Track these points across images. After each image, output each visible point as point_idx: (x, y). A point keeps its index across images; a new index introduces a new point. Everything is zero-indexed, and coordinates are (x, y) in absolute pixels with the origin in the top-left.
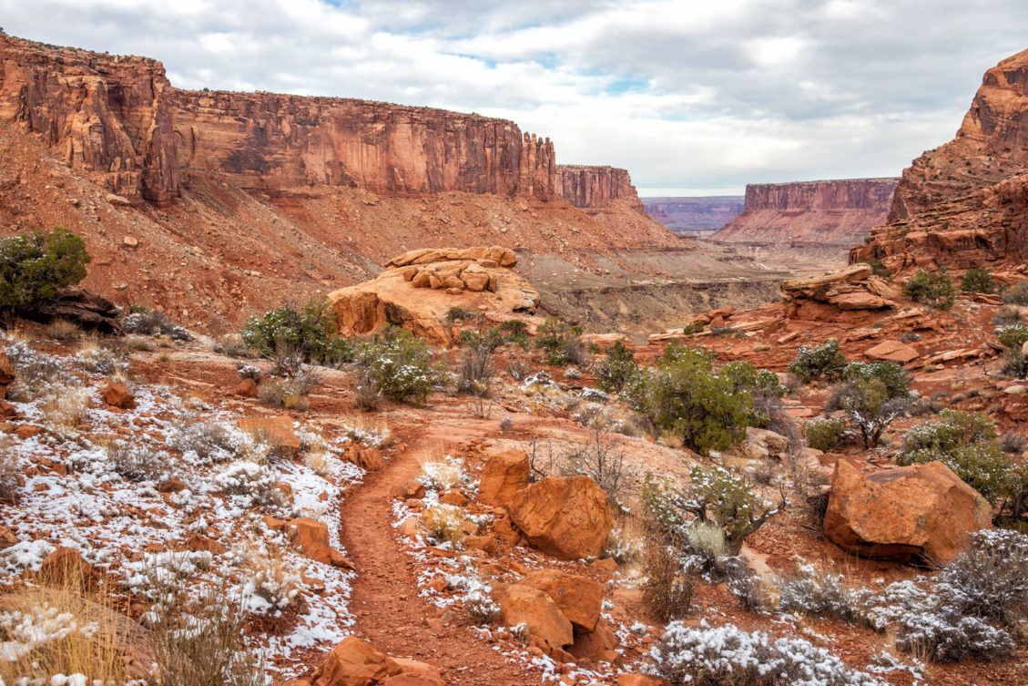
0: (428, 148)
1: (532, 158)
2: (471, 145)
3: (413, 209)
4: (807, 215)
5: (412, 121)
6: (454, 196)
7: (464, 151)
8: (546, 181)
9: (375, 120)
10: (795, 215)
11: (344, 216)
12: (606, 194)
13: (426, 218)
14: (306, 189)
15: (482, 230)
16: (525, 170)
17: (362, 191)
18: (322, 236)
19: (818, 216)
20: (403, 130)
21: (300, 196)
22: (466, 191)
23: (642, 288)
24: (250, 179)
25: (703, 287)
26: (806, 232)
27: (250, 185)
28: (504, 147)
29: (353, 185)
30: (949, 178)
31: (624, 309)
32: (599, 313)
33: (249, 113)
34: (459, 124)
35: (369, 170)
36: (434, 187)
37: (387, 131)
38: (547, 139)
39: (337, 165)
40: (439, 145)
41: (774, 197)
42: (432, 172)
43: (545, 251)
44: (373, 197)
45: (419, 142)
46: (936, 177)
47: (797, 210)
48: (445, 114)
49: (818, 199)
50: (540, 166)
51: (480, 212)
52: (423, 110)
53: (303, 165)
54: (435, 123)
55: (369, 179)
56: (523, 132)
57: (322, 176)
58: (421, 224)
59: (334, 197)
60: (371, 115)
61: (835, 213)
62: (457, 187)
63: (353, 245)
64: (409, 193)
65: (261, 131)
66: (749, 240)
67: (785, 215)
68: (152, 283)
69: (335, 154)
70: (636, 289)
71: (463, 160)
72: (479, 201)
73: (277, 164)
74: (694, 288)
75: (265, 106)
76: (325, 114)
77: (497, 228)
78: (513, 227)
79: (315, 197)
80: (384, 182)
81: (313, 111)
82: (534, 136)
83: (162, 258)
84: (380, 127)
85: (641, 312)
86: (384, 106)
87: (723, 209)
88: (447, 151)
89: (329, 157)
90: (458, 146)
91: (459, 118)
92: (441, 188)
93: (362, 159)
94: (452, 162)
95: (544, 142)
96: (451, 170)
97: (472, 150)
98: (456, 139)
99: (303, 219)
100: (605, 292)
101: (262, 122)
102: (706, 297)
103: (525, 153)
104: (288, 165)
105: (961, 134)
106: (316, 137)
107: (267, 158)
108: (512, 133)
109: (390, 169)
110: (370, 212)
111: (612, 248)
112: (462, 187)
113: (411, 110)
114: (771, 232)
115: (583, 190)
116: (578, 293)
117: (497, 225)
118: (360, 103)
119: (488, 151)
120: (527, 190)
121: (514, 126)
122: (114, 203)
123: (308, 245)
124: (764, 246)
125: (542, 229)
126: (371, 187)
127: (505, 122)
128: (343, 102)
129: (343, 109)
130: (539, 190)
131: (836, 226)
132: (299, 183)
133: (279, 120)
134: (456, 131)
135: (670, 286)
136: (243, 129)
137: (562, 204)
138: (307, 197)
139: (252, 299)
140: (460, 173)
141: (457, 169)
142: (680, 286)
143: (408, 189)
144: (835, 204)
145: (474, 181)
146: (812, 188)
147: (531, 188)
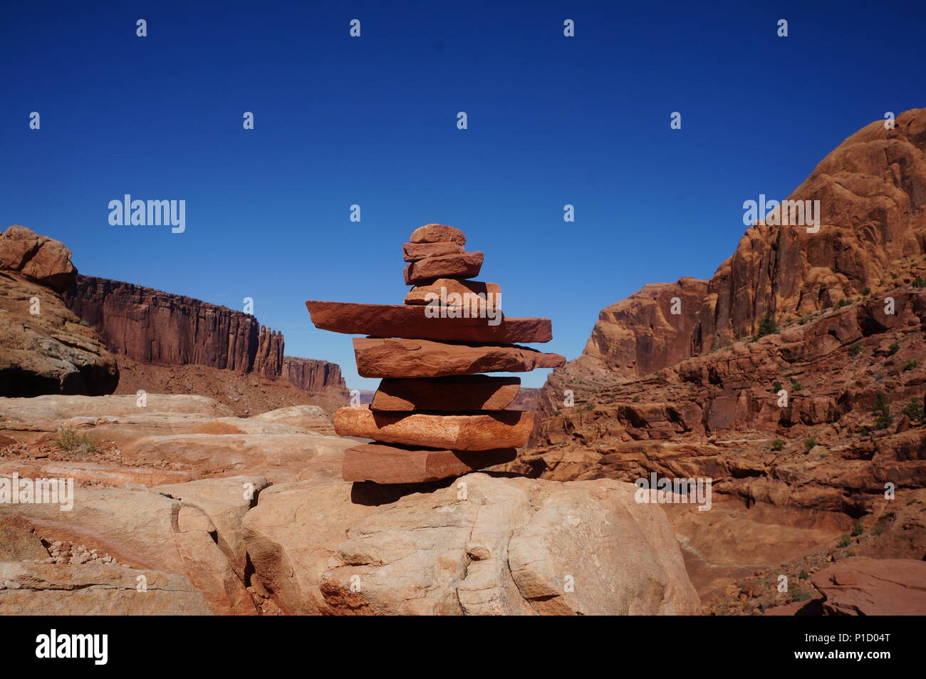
0: (182, 328)
1: (266, 345)
9: (141, 301)
17: (122, 357)
20: (163, 313)
22: (209, 366)
30: (581, 383)
37: (150, 311)
38: (280, 333)
44: (130, 363)
45: (175, 323)
46: (571, 381)
48: (200, 304)
51: (218, 383)
52: (182, 299)
56: (261, 325)
60: (138, 297)
64: (161, 362)
78: (245, 398)
80: (142, 352)
82: (270, 329)
84: (144, 307)
86: (150, 291)
91: (211, 308)
93: (125, 331)
95: (277, 334)
103: (260, 342)
105: (586, 352)
108: (251, 325)
113: (172, 297)
121: (254, 320)
125: (268, 401)
126: (129, 355)
137: (287, 383)
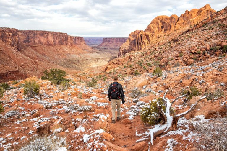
0: (54, 38)
1: (70, 39)
2: (60, 37)
3: (52, 48)
4: (113, 43)
5: (51, 34)
7: (59, 38)
9: (45, 34)
10: (111, 43)
11: (42, 49)
12: (80, 41)
13: (54, 49)
14: (35, 45)
15: (63, 51)
16: (69, 41)
17: (44, 45)
18: (39, 52)
19: (115, 44)
20: (50, 35)
21: (34, 46)
23: (88, 59)
24: (27, 44)
26: (113, 46)
27: (27, 45)
28: (65, 37)
29: (42, 44)
31: (85, 63)
32: (82, 63)
33: (26, 34)
34: (58, 34)
35: (45, 42)
36: (55, 44)
37: (47, 35)
39: (40, 41)
40: (55, 37)
41: (107, 40)
42: (54, 42)
43: (73, 54)
44: (46, 46)
45: (52, 37)
47: (111, 42)
48: (56, 32)
49: (114, 41)
51: (62, 48)
52: (53, 32)
53: (35, 41)
54: (55, 34)
55: (45, 43)
57: (37, 43)
58: (54, 50)
59: (40, 46)
60: (45, 33)
61: (117, 43)
62: (58, 44)
63: (44, 54)
64: (51, 45)
65: (28, 36)
66: (103, 47)
67: (110, 43)
68: (26, 63)
69: (39, 39)
70: (87, 60)
71: (59, 40)
72: (62, 46)
73: (31, 41)
74: (95, 59)
75: (29, 32)
76: (38, 33)
78: (67, 50)
79: (37, 46)
80: (47, 43)
81: (36, 33)
82: (70, 35)
83: (26, 60)
84: (46, 35)
85: (88, 63)
86: (47, 31)
87: (99, 40)
88: (57, 38)
89: (38, 40)
90: (58, 37)
92: (56, 44)
93: (43, 40)
94: (57, 40)
96: (57, 41)
97: (61, 38)
98: (58, 36)
99: (36, 50)
100: (82, 60)
101: (28, 35)
102: (97, 60)
103: (68, 38)
104: (32, 42)
106: (36, 37)
107: (29, 41)
108: (66, 35)
109: (48, 41)
110: (45, 48)
111: (83, 53)
113: (51, 32)
114: (107, 46)
115: (76, 41)
116: (78, 60)
118: (43, 31)
119: (63, 38)
120: (69, 44)
121: (67, 34)
122: (17, 52)
123: (38, 55)
124: (106, 49)
125: (72, 50)
126: (45, 44)
127: (65, 34)
128: (40, 31)
129: (40, 32)
130: (71, 44)
131: (117, 45)
132: (34, 44)
133: (31, 34)
134: (58, 35)
135: (91, 59)
136: (26, 36)
138: (36, 46)
139: (39, 64)
140: (59, 42)
142: (93, 59)
143: (51, 44)
144: (117, 42)
145: (61, 43)
146: (113, 39)
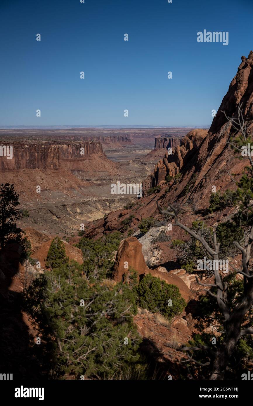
2: (30, 153)
3: (10, 176)
6: (25, 170)
7: (28, 155)
8: (57, 163)
13: (15, 179)
15: (34, 183)
16: (49, 159)
23: (86, 202)
25: (107, 201)
31: (78, 211)
32: (70, 212)
34: (27, 146)
36: (18, 168)
40: (19, 154)
42: (17, 163)
43: (55, 189)
50: (55, 158)
54: (18, 146)
62: (26, 167)
70: (84, 203)
71: (28, 158)
72: (33, 172)
74: (105, 201)
77: (39, 182)
85: (84, 211)
88: (22, 155)
90: (26, 154)
92: (20, 168)
94: (24, 159)
96: (24, 162)
97: (31, 155)
98: (25, 151)
100: (73, 204)
102: (108, 204)
109: (3, 162)
111: (79, 186)
112: (27, 167)
116: (64, 206)
117: (39, 181)
119: (37, 154)
120: (50, 166)
127: (42, 144)
130: (55, 166)
134: (25, 149)
135: (96, 201)
140: (27, 162)
141: (26, 161)
142: (100, 200)
145: (32, 165)
147: (52, 165)
